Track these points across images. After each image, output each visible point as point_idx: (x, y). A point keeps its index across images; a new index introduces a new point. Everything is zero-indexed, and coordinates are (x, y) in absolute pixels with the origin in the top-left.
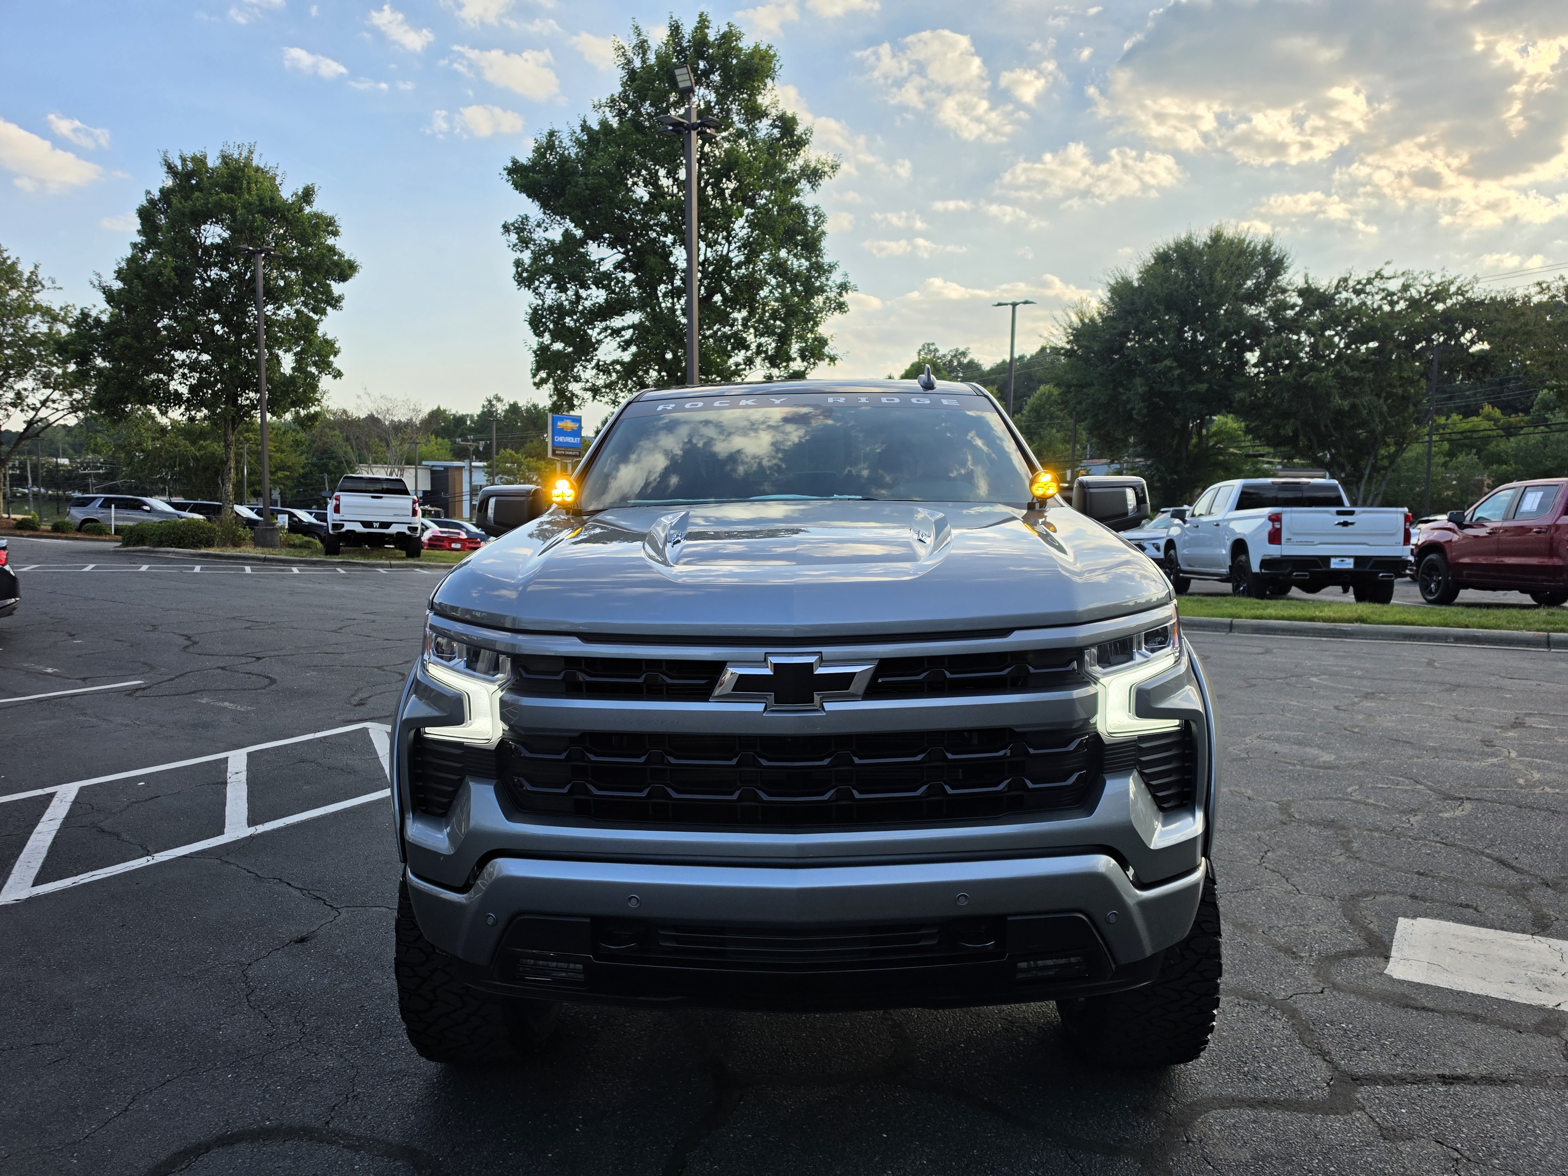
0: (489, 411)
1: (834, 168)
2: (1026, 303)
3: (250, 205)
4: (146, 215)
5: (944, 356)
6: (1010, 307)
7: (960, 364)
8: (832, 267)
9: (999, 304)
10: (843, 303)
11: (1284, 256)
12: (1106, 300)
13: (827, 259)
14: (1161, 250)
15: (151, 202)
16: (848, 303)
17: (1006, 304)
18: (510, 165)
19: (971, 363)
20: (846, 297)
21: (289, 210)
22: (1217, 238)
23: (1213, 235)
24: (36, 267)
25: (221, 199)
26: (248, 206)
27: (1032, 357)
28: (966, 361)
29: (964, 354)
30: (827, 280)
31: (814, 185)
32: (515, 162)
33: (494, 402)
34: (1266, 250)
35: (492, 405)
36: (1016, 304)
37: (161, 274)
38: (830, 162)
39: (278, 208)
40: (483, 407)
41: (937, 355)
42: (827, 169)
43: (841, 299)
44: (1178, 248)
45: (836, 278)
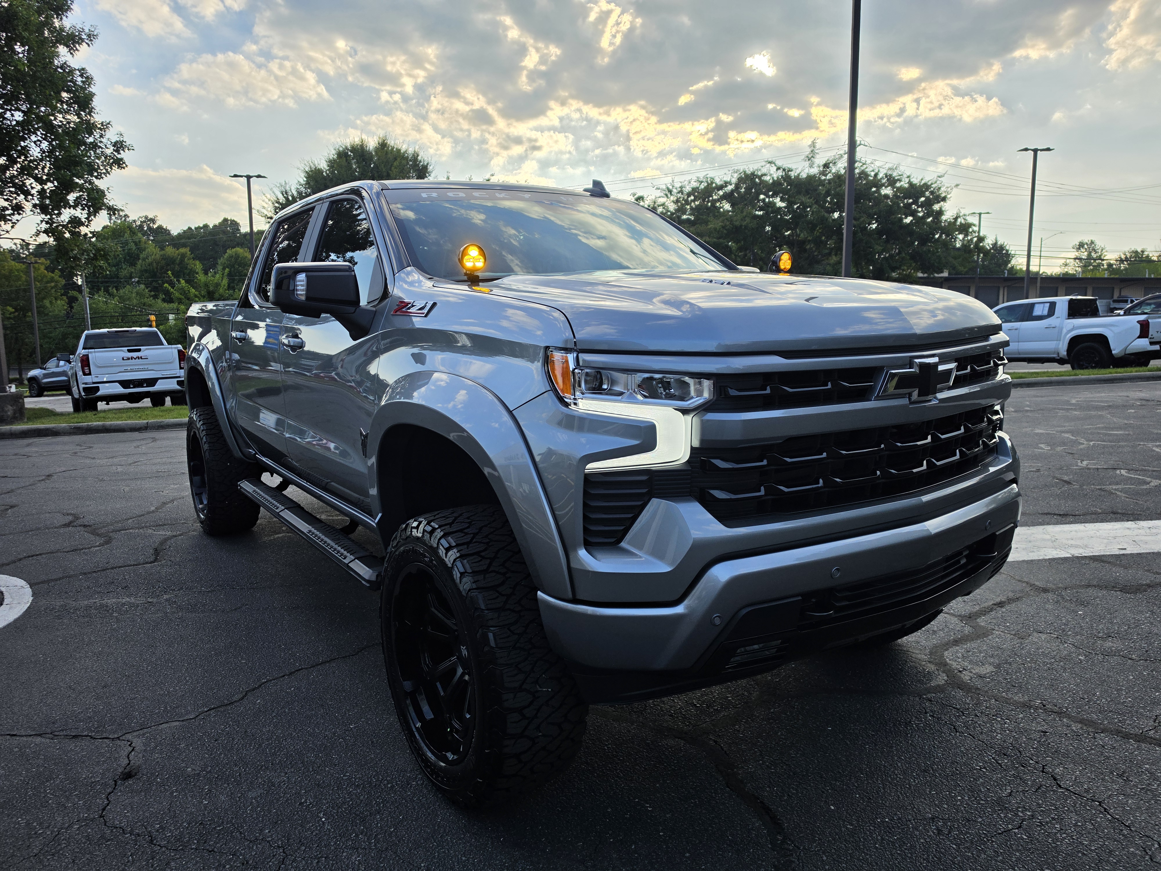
1: (91, 36)
2: (259, 176)
5: (135, 221)
6: (245, 180)
7: (150, 228)
8: (105, 126)
9: (235, 176)
10: (122, 159)
11: (428, 164)
12: (303, 182)
13: (97, 118)
14: (341, 149)
16: (126, 160)
17: (241, 176)
19: (160, 227)
20: (123, 155)
22: (383, 145)
23: (380, 141)
27: (215, 226)
28: (155, 227)
29: (153, 221)
30: (101, 136)
31: (72, 50)
34: (415, 157)
36: (251, 177)
38: (87, 31)
41: (128, 220)
42: (84, 37)
43: (119, 156)
44: (354, 149)
45: (111, 135)
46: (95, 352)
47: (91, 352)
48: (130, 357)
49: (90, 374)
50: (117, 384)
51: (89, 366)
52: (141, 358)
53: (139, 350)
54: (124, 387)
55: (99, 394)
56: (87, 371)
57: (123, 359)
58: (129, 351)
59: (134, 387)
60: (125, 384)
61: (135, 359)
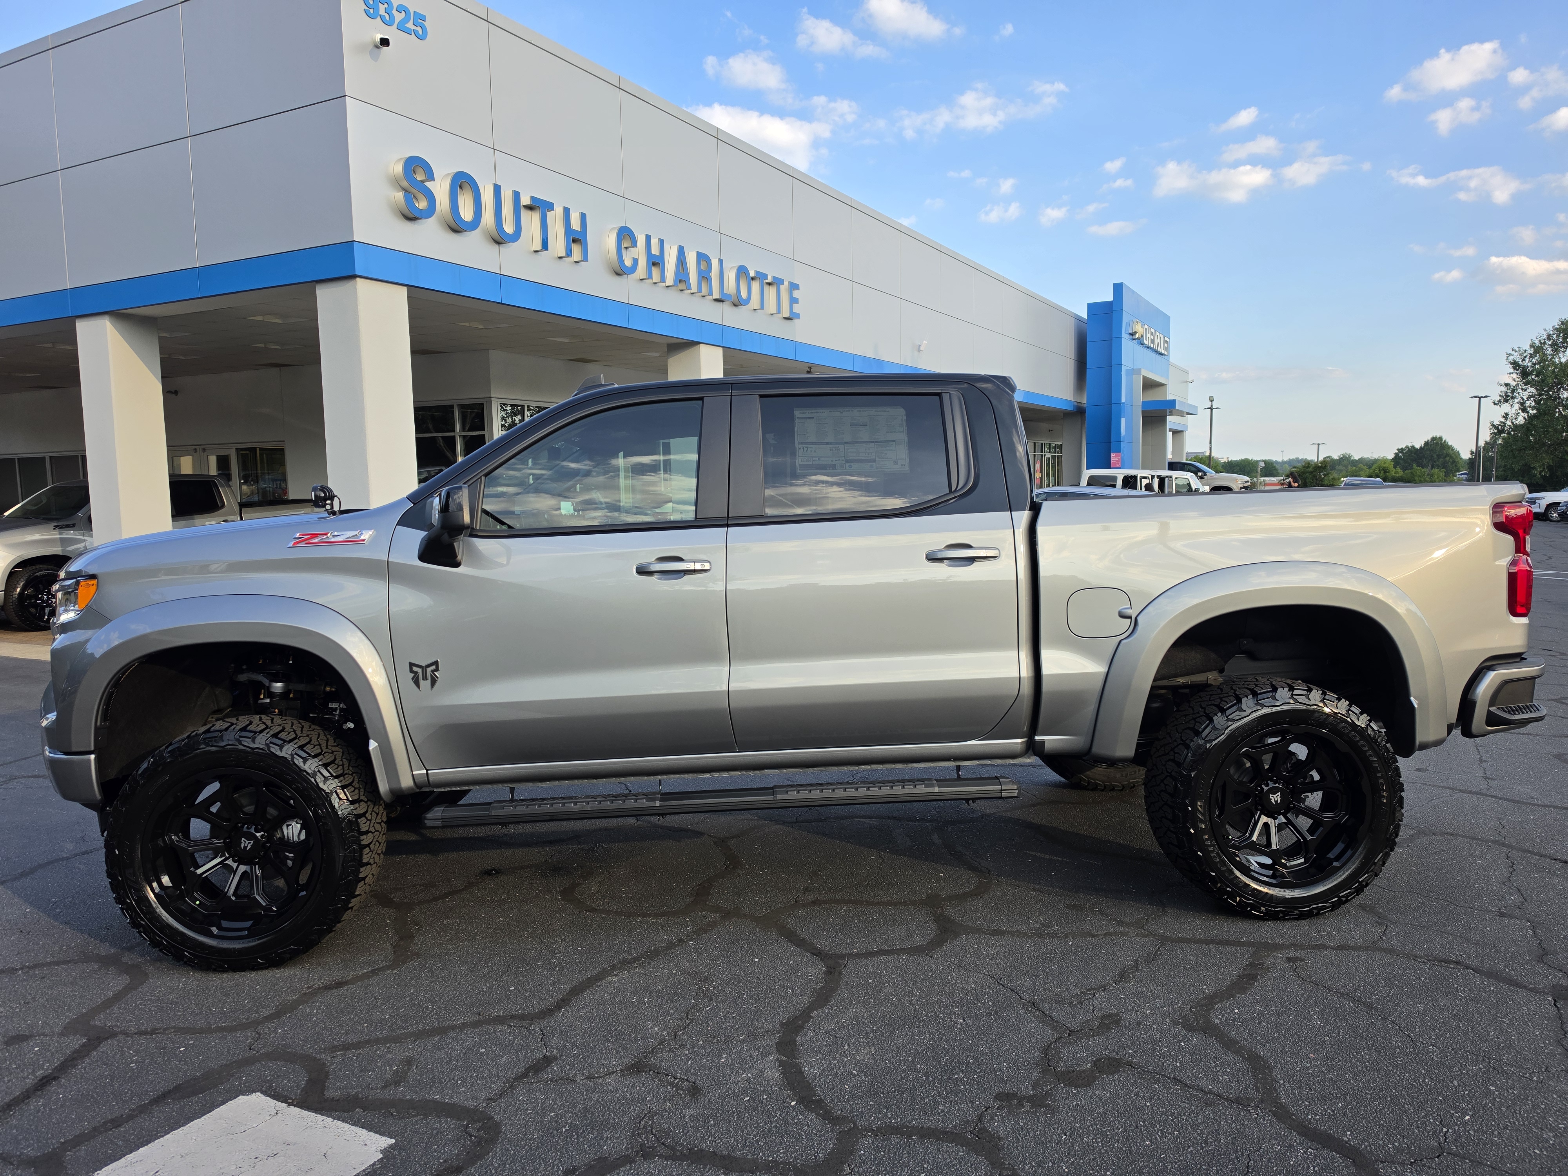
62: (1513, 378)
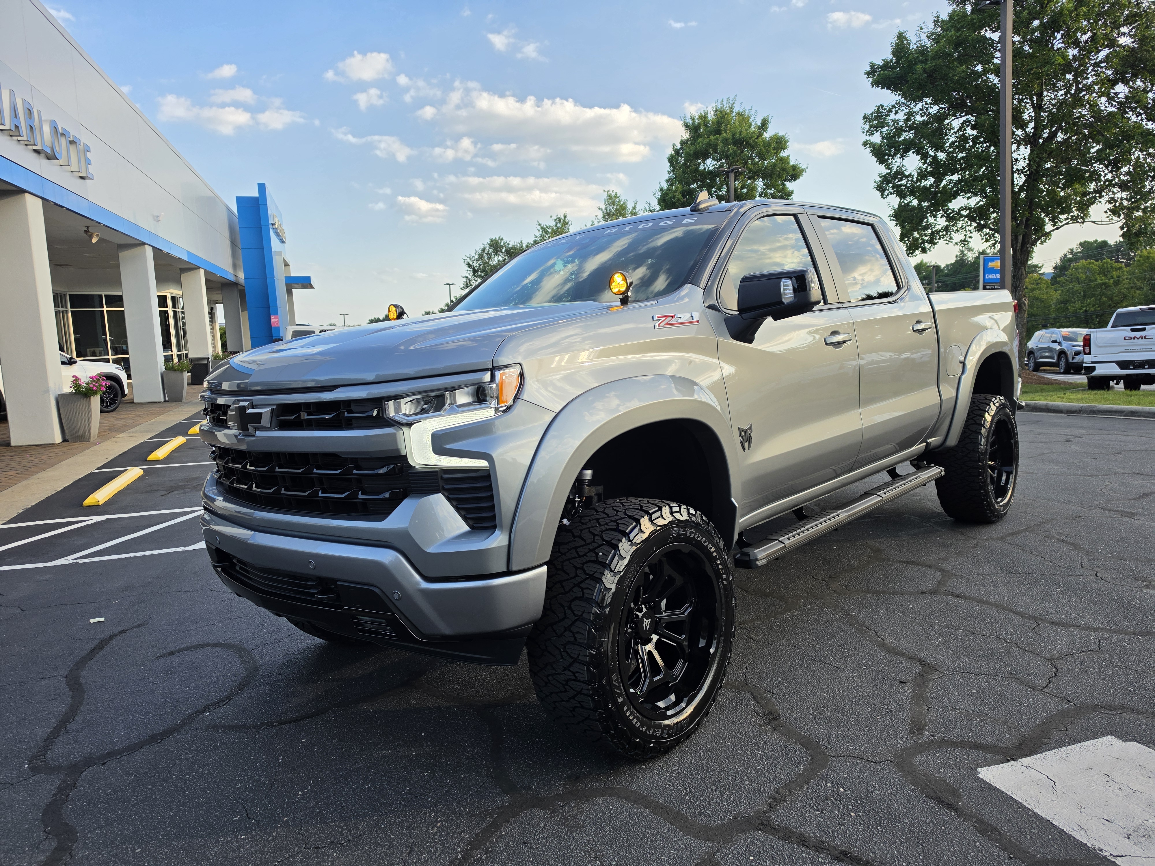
0: (961, 259)
3: (726, 140)
4: (672, 160)
15: (677, 152)
18: (869, 69)
21: (750, 138)
24: (635, 204)
25: (710, 140)
26: (725, 141)
32: (872, 66)
33: (966, 252)
35: (964, 255)
37: (674, 197)
39: (743, 138)
40: (957, 257)
46: (1097, 332)
47: (1093, 332)
48: (1132, 336)
49: (1089, 353)
50: (1114, 364)
51: (1089, 345)
52: (1145, 338)
53: (1144, 329)
54: (1122, 368)
55: (1094, 373)
56: (1087, 351)
57: (1125, 339)
58: (1132, 330)
59: (1134, 369)
60: (1123, 364)
61: (1138, 339)
62: (469, 274)
